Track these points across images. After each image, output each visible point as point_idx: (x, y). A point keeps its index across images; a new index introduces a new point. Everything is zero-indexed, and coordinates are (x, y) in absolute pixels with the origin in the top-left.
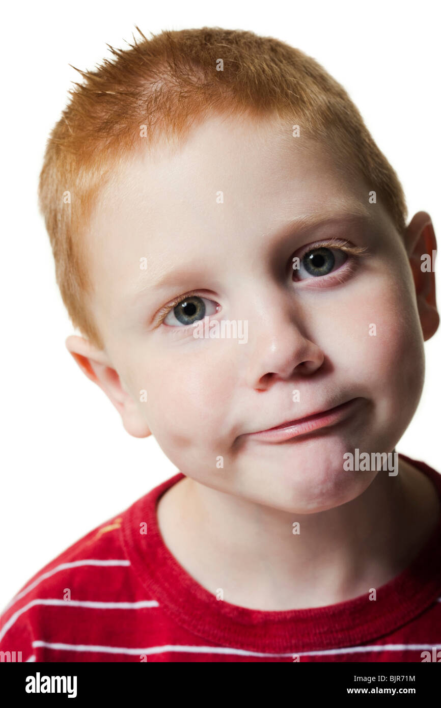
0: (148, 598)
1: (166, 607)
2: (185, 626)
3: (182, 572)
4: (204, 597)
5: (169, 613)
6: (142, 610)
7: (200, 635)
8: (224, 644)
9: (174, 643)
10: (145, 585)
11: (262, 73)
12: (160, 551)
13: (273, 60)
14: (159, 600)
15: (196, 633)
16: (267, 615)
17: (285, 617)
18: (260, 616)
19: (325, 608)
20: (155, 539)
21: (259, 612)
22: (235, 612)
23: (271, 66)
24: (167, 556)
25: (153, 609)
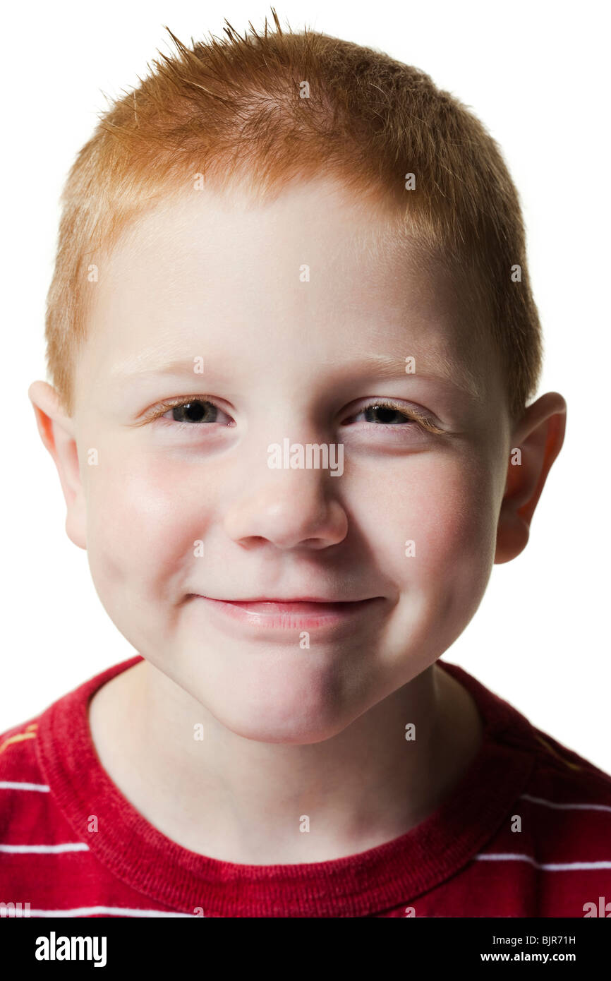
0: (75, 840)
1: (99, 851)
2: (126, 880)
3: (125, 804)
4: (155, 841)
5: (103, 861)
6: (65, 854)
7: (146, 893)
8: (180, 908)
9: (109, 904)
10: (70, 821)
11: (410, 144)
12: (94, 774)
13: (434, 130)
14: (89, 842)
15: (141, 891)
16: (242, 869)
17: (267, 876)
18: (231, 871)
19: (321, 865)
20: (88, 755)
21: (231, 866)
22: (198, 865)
23: (427, 139)
24: (103, 780)
25: (81, 853)
